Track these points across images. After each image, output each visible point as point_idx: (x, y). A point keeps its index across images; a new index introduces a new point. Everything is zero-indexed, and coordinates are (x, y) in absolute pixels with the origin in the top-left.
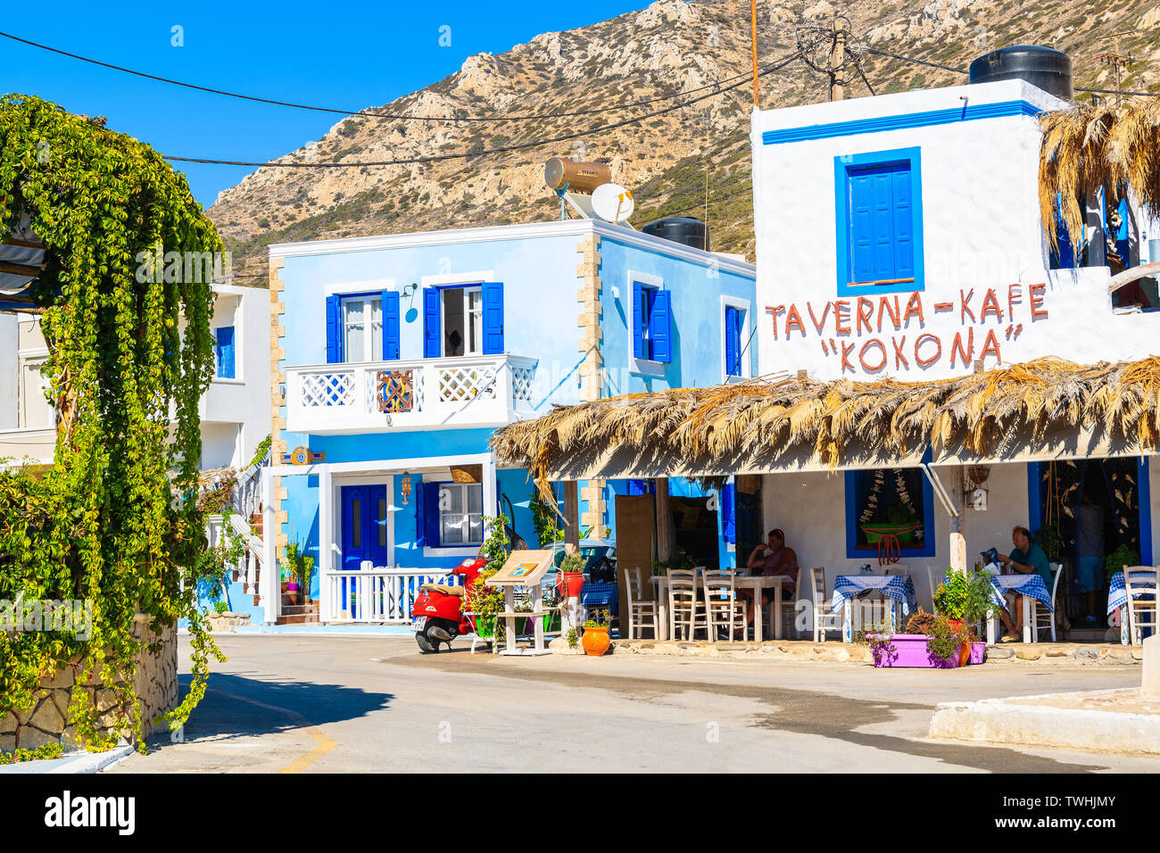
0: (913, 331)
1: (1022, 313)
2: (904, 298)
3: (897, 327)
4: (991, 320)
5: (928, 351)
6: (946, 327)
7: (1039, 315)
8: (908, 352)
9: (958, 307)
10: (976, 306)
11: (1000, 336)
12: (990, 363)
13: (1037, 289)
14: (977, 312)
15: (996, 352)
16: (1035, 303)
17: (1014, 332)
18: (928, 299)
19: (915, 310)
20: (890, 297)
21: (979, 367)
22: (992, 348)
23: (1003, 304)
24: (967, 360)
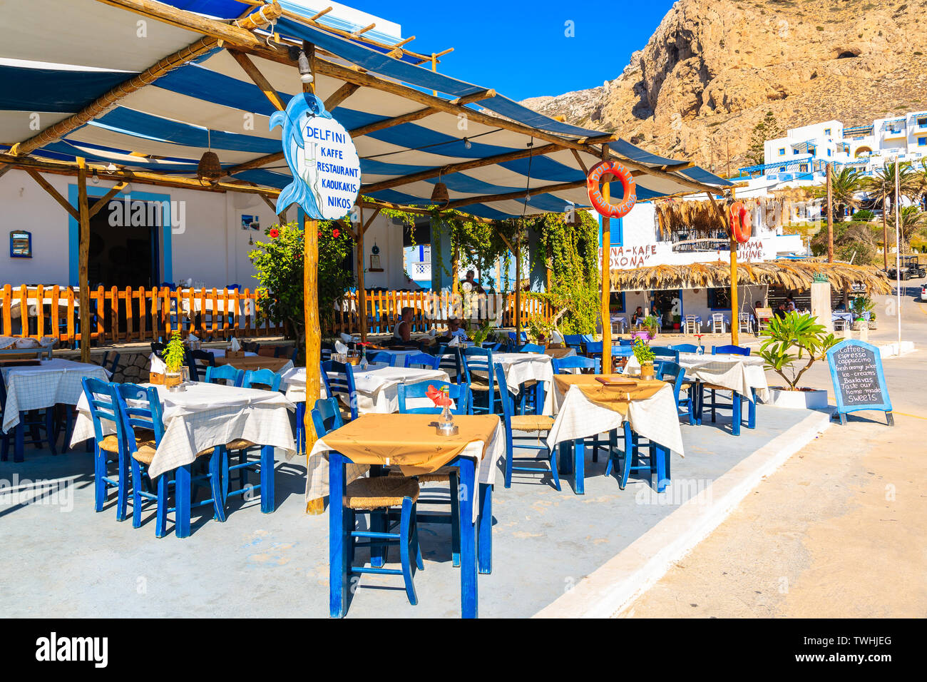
0: (620, 256)
1: (650, 252)
2: (618, 248)
3: (616, 255)
4: (641, 254)
5: (624, 261)
6: (630, 256)
7: (654, 253)
8: (619, 262)
9: (632, 250)
10: (637, 250)
11: (644, 258)
12: (641, 265)
13: (653, 247)
14: (638, 252)
15: (643, 262)
16: (653, 250)
17: (647, 257)
18: (624, 249)
19: (621, 251)
20: (614, 248)
21: (638, 265)
22: (642, 261)
23: (645, 250)
24: (634, 264)
